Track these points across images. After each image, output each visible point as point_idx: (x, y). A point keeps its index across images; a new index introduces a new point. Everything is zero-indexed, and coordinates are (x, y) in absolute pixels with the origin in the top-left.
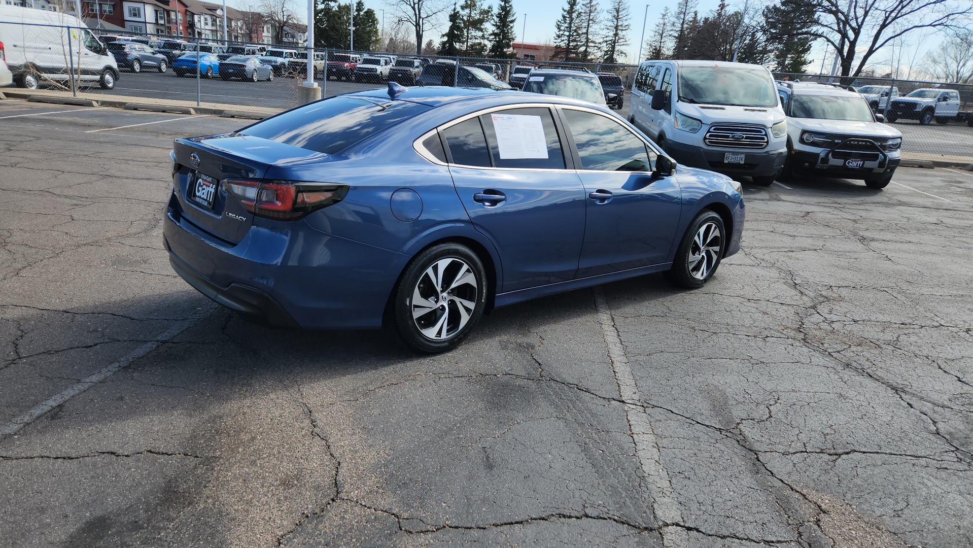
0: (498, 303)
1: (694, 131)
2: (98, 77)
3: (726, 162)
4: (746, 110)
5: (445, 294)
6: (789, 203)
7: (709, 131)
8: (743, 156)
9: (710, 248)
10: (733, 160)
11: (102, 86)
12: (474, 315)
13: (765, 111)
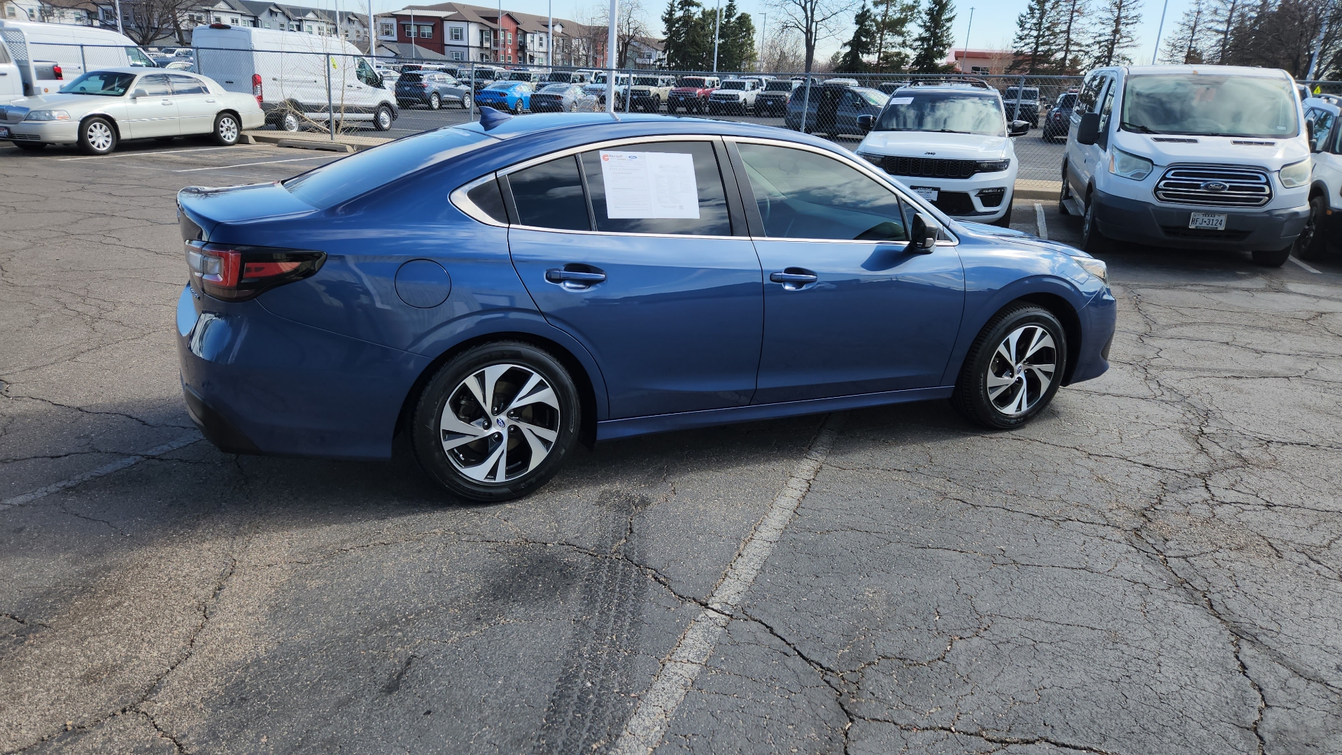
0: (604, 434)
1: (1139, 176)
2: (372, 116)
3: (1192, 226)
4: (1235, 142)
5: (503, 417)
6: (1299, 298)
7: (1164, 178)
8: (1223, 218)
9: (1035, 367)
10: (1204, 225)
11: (377, 127)
12: (554, 451)
13: (1272, 144)
